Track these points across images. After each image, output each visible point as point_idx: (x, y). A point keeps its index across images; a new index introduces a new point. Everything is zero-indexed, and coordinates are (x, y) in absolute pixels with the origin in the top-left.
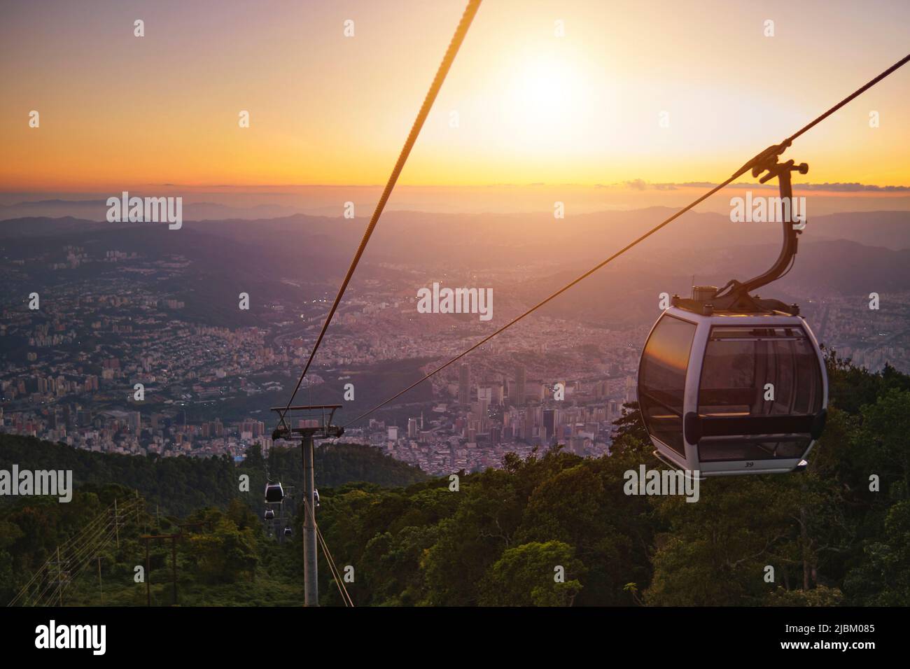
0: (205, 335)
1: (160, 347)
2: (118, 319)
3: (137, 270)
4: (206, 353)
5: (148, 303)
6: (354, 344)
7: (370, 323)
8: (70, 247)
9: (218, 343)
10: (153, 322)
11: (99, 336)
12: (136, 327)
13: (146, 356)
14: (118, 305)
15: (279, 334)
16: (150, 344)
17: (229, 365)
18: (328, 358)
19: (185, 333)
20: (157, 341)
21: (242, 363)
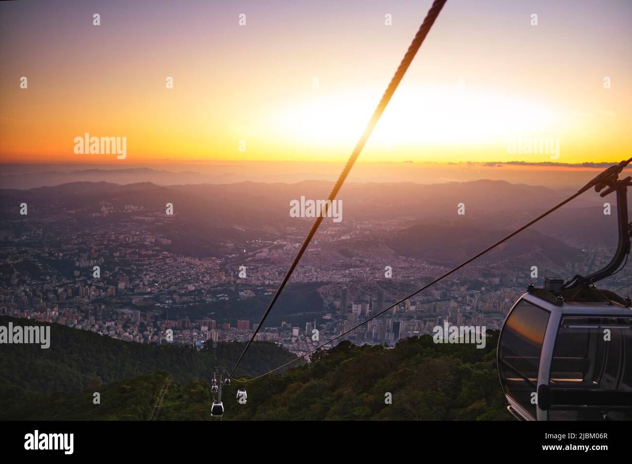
0: (183, 262)
1: (154, 269)
2: (130, 251)
3: (143, 218)
4: (183, 274)
5: (149, 240)
6: (276, 271)
7: (287, 257)
8: (103, 202)
9: (191, 268)
10: (151, 253)
11: (118, 261)
12: (140, 255)
13: (145, 275)
14: (131, 241)
15: (228, 263)
16: (148, 267)
17: (197, 282)
18: (259, 280)
19: (170, 260)
20: (153, 265)
21: (205, 282)
